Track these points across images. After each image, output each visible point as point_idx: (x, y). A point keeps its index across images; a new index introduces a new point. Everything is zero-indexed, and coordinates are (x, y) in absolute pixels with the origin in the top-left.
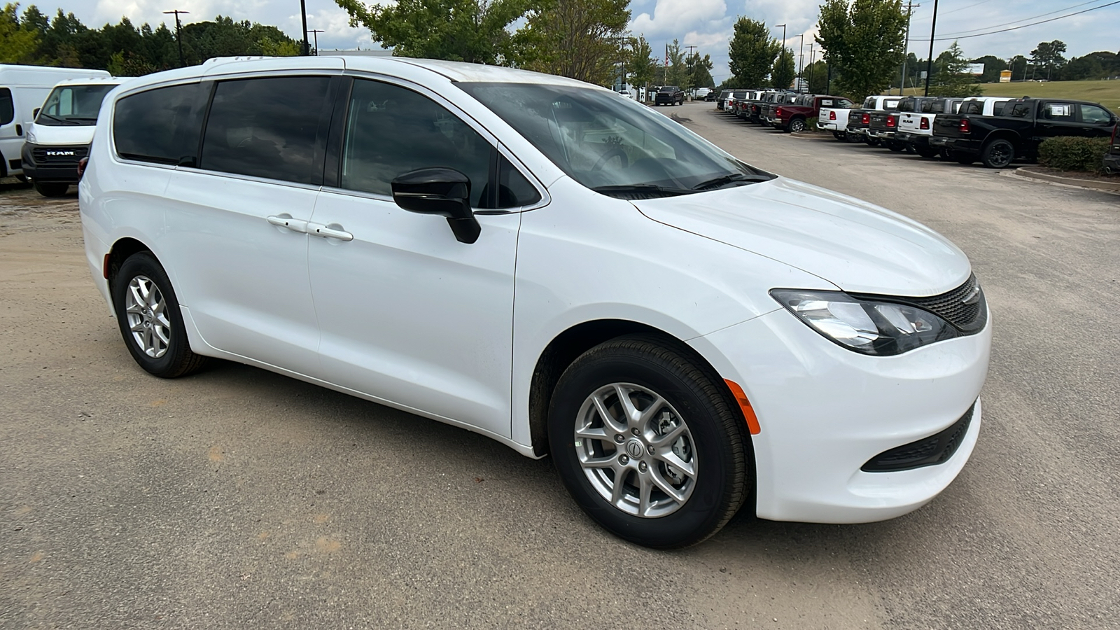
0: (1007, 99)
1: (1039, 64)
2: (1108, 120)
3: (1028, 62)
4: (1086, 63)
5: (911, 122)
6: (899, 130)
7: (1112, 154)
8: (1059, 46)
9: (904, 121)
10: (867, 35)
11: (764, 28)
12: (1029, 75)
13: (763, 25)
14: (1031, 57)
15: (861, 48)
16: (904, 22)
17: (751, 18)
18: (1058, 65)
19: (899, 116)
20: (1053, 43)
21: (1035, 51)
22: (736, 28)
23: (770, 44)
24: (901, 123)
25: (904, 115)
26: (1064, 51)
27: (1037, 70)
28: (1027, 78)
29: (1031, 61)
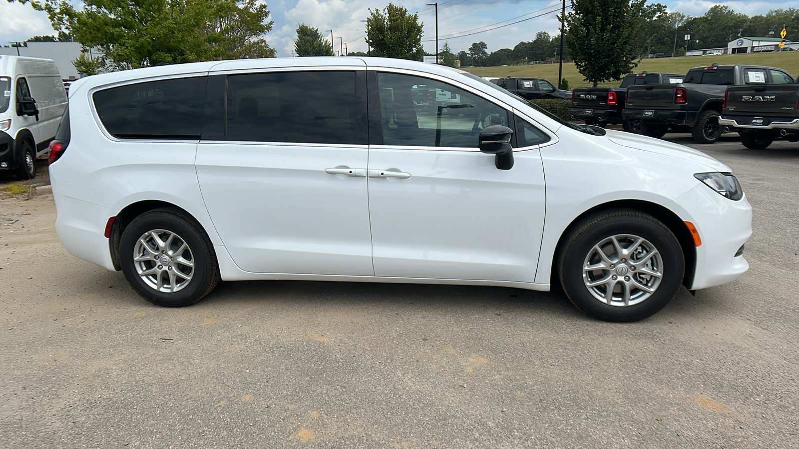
0: (498, 78)
1: (474, 56)
2: (551, 89)
3: (468, 55)
4: (498, 55)
5: (445, 95)
6: (436, 100)
7: (572, 108)
8: (483, 45)
9: (440, 94)
10: (400, 38)
11: (318, 32)
12: (470, 63)
13: (317, 30)
14: (469, 52)
15: (397, 47)
16: (419, 30)
17: (308, 25)
18: (484, 57)
19: (436, 91)
20: (480, 44)
21: (471, 48)
22: (298, 32)
23: (324, 43)
24: (437, 96)
25: (439, 90)
26: (486, 48)
27: (473, 60)
28: (470, 65)
29: (470, 54)
